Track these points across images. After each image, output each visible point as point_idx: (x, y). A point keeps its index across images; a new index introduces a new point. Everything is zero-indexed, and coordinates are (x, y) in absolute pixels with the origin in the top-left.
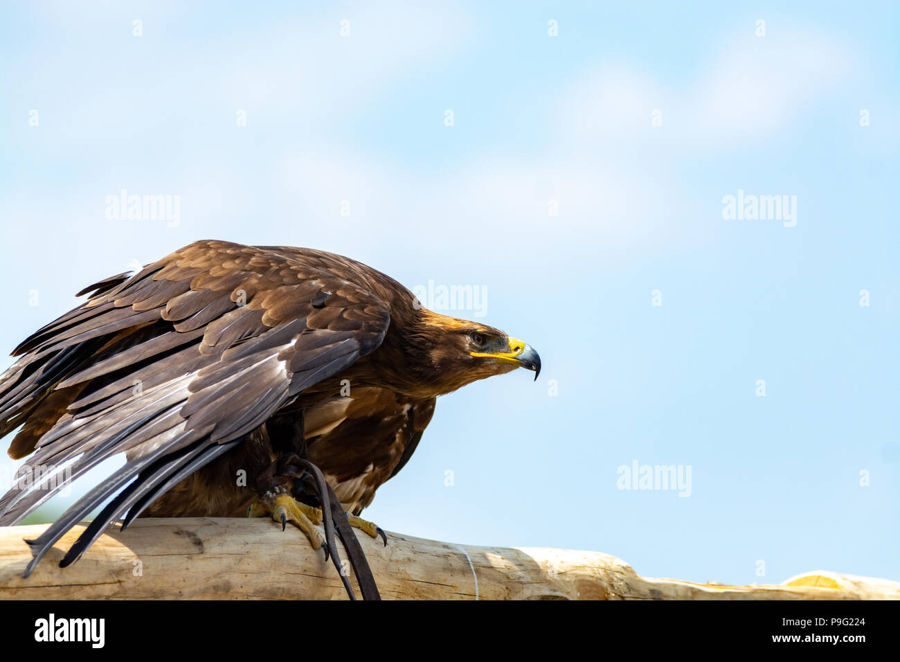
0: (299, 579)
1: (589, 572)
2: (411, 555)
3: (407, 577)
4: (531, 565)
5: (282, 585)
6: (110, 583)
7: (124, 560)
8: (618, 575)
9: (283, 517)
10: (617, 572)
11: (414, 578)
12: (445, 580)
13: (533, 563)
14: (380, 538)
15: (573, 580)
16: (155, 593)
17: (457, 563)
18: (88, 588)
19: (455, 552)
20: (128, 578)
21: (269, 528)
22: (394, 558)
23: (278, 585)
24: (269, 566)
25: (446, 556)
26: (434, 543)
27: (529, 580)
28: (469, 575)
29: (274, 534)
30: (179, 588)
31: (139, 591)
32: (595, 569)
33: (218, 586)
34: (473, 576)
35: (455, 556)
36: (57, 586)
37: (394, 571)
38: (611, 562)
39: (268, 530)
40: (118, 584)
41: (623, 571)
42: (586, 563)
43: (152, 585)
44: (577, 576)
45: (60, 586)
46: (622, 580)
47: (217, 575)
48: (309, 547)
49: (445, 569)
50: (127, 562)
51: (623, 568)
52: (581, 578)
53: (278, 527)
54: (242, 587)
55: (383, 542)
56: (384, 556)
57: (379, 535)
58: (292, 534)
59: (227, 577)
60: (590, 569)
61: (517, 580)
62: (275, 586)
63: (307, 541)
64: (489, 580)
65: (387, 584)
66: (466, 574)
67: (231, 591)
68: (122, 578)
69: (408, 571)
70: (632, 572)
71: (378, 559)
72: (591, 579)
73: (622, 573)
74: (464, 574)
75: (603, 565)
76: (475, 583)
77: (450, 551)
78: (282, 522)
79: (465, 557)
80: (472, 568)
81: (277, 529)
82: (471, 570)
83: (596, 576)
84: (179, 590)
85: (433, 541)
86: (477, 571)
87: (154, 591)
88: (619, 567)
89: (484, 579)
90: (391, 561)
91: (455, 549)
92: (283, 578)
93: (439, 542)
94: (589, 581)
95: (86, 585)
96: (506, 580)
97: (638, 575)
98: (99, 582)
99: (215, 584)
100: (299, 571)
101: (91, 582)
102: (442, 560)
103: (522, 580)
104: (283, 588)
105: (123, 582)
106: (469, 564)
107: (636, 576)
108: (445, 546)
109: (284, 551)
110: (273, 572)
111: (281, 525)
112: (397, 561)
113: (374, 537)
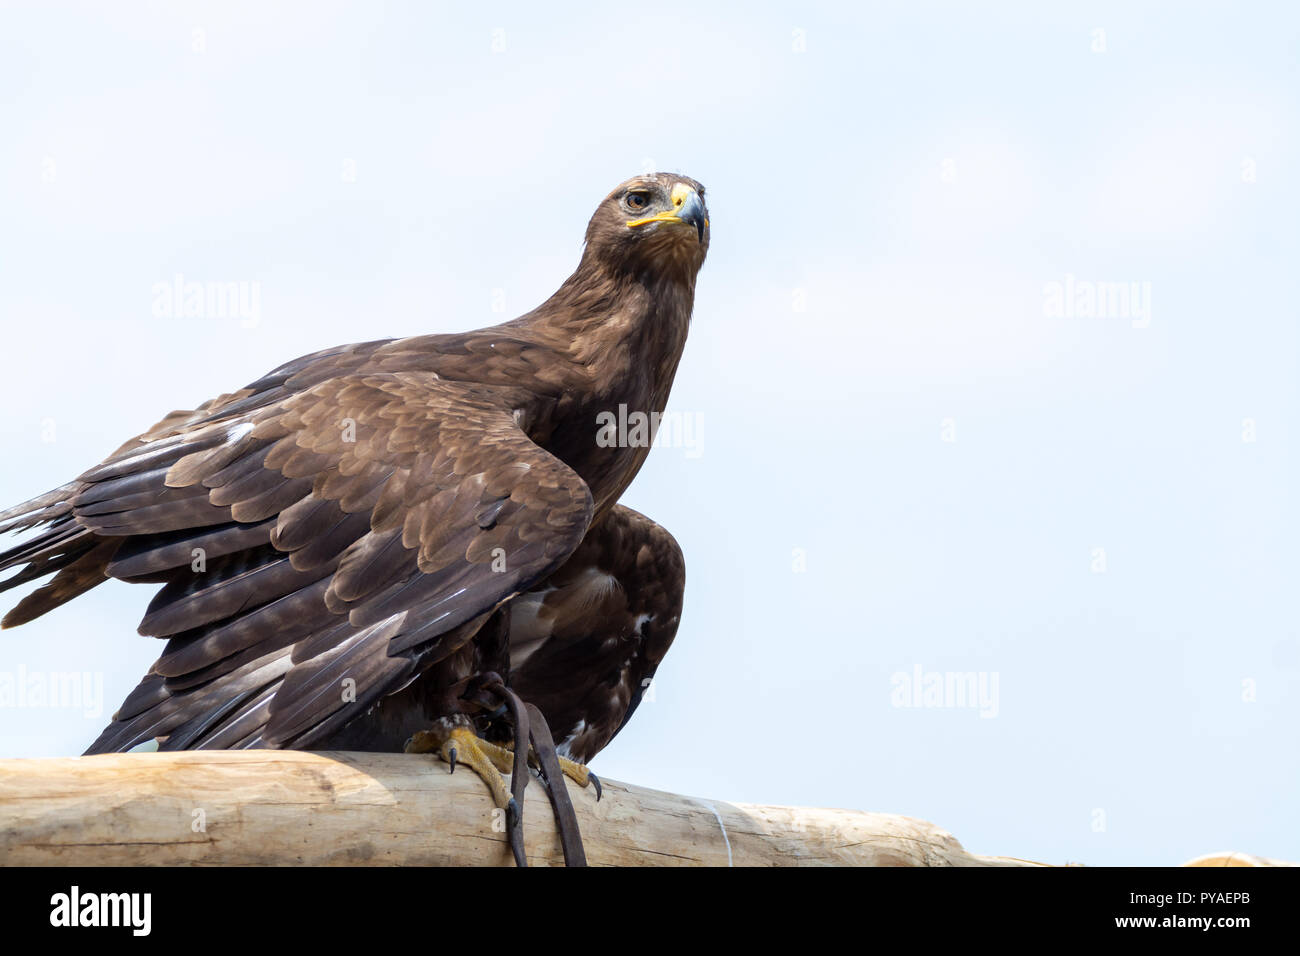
0: (472, 843)
1: (894, 844)
2: (637, 814)
3: (629, 844)
4: (812, 832)
5: (448, 852)
6: (197, 842)
7: (219, 809)
8: (937, 850)
9: (452, 753)
10: (934, 845)
11: (640, 846)
12: (684, 851)
13: (814, 830)
14: (592, 788)
15: (872, 854)
16: (262, 858)
17: (701, 827)
18: (166, 848)
19: (700, 809)
20: (224, 836)
21: (430, 769)
22: (612, 816)
23: (443, 852)
24: (429, 823)
25: (687, 816)
26: (670, 797)
27: (807, 853)
28: (722, 844)
29: (436, 777)
30: (296, 851)
31: (239, 854)
32: (904, 840)
33: (354, 850)
34: (725, 846)
35: (700, 816)
36: (121, 844)
37: (612, 835)
38: (926, 831)
39: (429, 773)
40: (209, 844)
41: (943, 844)
42: (890, 831)
43: (259, 847)
44: (876, 849)
45: (126, 844)
46: (942, 857)
47: (355, 834)
48: (488, 798)
49: (685, 835)
50: (224, 812)
51: (944, 839)
52: (884, 852)
53: (443, 768)
54: (389, 853)
55: (595, 793)
56: (597, 814)
57: (591, 783)
58: (463, 779)
59: (367, 838)
60: (895, 840)
61: (789, 854)
62: (437, 853)
63: (485, 789)
64: (749, 851)
65: (600, 853)
66: (716, 843)
67: (374, 858)
68: (216, 835)
69: (631, 837)
70: (957, 845)
71: (589, 817)
72: (896, 854)
73: (943, 848)
74: (712, 843)
75: (914, 834)
76: (727, 856)
77: (690, 808)
78: (450, 762)
79: (716, 818)
80: (725, 833)
81: (441, 771)
82: (723, 837)
83: (903, 850)
84: (297, 855)
85: (670, 794)
86: (731, 838)
87: (262, 855)
88: (938, 839)
89: (741, 850)
90: (607, 820)
91: (699, 805)
92: (450, 841)
93: (676, 796)
94: (893, 857)
95: (163, 844)
96: (773, 853)
97: (965, 850)
98: (182, 840)
99: (350, 848)
100: (473, 832)
101: (171, 840)
102: (681, 822)
103: (796, 853)
104: (449, 857)
105: (218, 841)
106: (720, 828)
107: (963, 852)
108: (687, 802)
109: (451, 803)
110: (434, 832)
111: (449, 766)
112: (616, 822)
113: (584, 786)
